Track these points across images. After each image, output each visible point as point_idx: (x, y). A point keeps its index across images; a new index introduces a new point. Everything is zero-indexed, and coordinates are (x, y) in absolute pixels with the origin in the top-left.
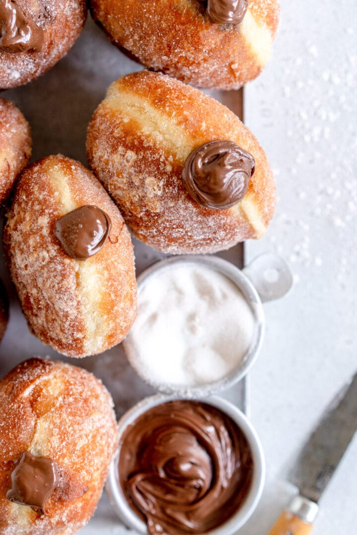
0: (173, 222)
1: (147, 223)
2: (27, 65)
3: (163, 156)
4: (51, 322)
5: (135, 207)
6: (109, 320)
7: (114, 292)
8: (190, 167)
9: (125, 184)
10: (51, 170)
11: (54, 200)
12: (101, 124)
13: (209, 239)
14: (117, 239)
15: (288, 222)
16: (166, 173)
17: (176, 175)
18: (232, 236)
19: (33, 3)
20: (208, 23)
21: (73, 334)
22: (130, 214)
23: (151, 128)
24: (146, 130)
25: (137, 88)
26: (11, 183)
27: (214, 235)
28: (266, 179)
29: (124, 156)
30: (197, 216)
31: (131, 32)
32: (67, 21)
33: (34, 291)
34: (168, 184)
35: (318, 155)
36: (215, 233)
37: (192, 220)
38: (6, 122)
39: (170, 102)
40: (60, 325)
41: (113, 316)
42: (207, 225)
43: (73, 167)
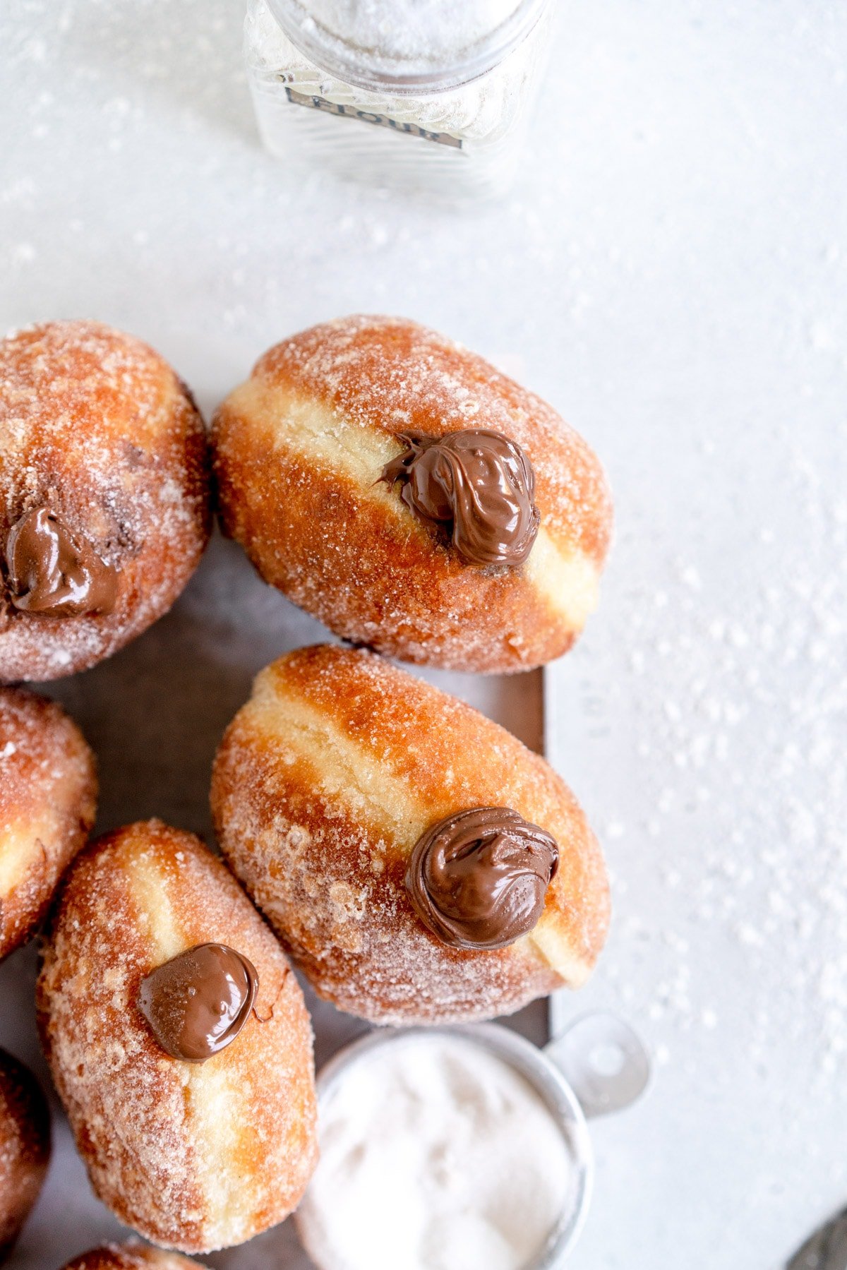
0: (390, 972)
1: (336, 971)
2: (85, 639)
3: (364, 841)
4: (133, 1188)
5: (309, 938)
6: (256, 1185)
7: (264, 1125)
8: (420, 867)
9: (289, 892)
10: (134, 863)
11: (137, 932)
12: (239, 762)
13: (467, 1002)
14: (272, 1012)
15: (643, 936)
16: (371, 875)
17: (392, 880)
18: (515, 995)
19: (95, 519)
20: (456, 564)
21: (180, 1213)
22: (300, 950)
23: (339, 781)
24: (330, 783)
25: (312, 692)
26: (50, 887)
27: (477, 996)
28: (585, 878)
29: (285, 835)
30: (440, 961)
31: (299, 575)
32: (167, 548)
33: (98, 1121)
34: (377, 898)
35: (704, 794)
36: (479, 991)
37: (429, 969)
38: (41, 757)
39: (380, 727)
40: (153, 1195)
41: (263, 1175)
42: (461, 977)
43: (180, 856)
